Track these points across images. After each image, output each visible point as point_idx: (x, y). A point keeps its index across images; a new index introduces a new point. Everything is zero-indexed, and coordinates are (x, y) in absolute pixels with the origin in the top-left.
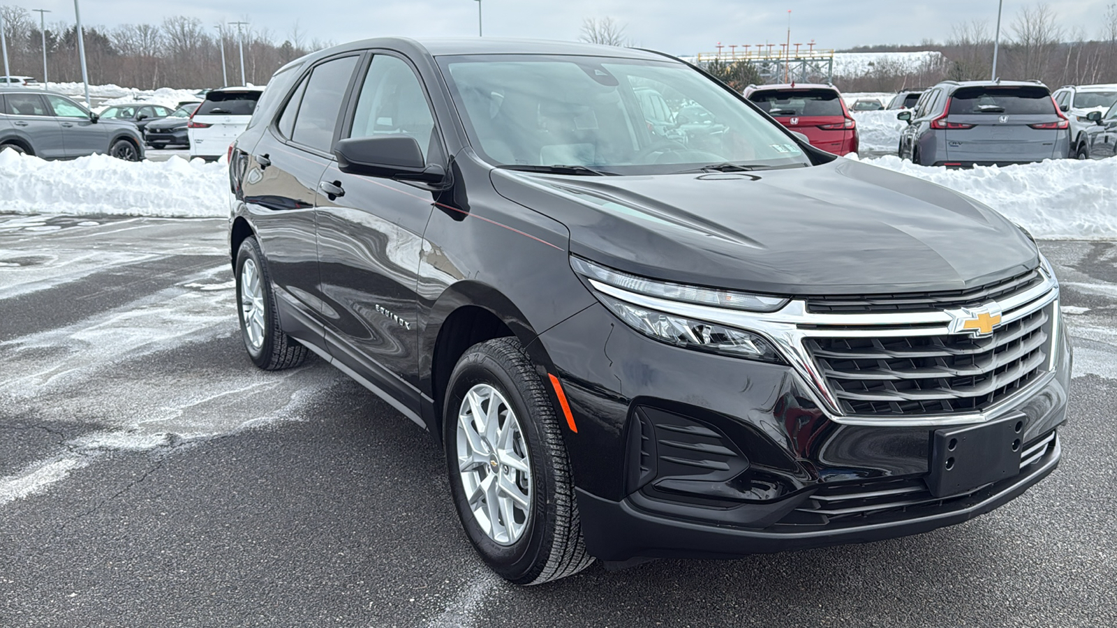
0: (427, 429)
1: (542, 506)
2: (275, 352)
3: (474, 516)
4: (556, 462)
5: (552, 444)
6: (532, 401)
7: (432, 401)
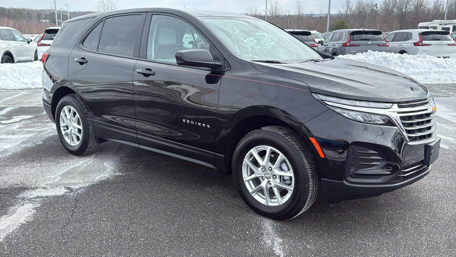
0: (215, 168)
1: (303, 188)
2: (88, 147)
3: (254, 198)
4: (309, 171)
5: (307, 164)
6: (296, 149)
7: (224, 156)
